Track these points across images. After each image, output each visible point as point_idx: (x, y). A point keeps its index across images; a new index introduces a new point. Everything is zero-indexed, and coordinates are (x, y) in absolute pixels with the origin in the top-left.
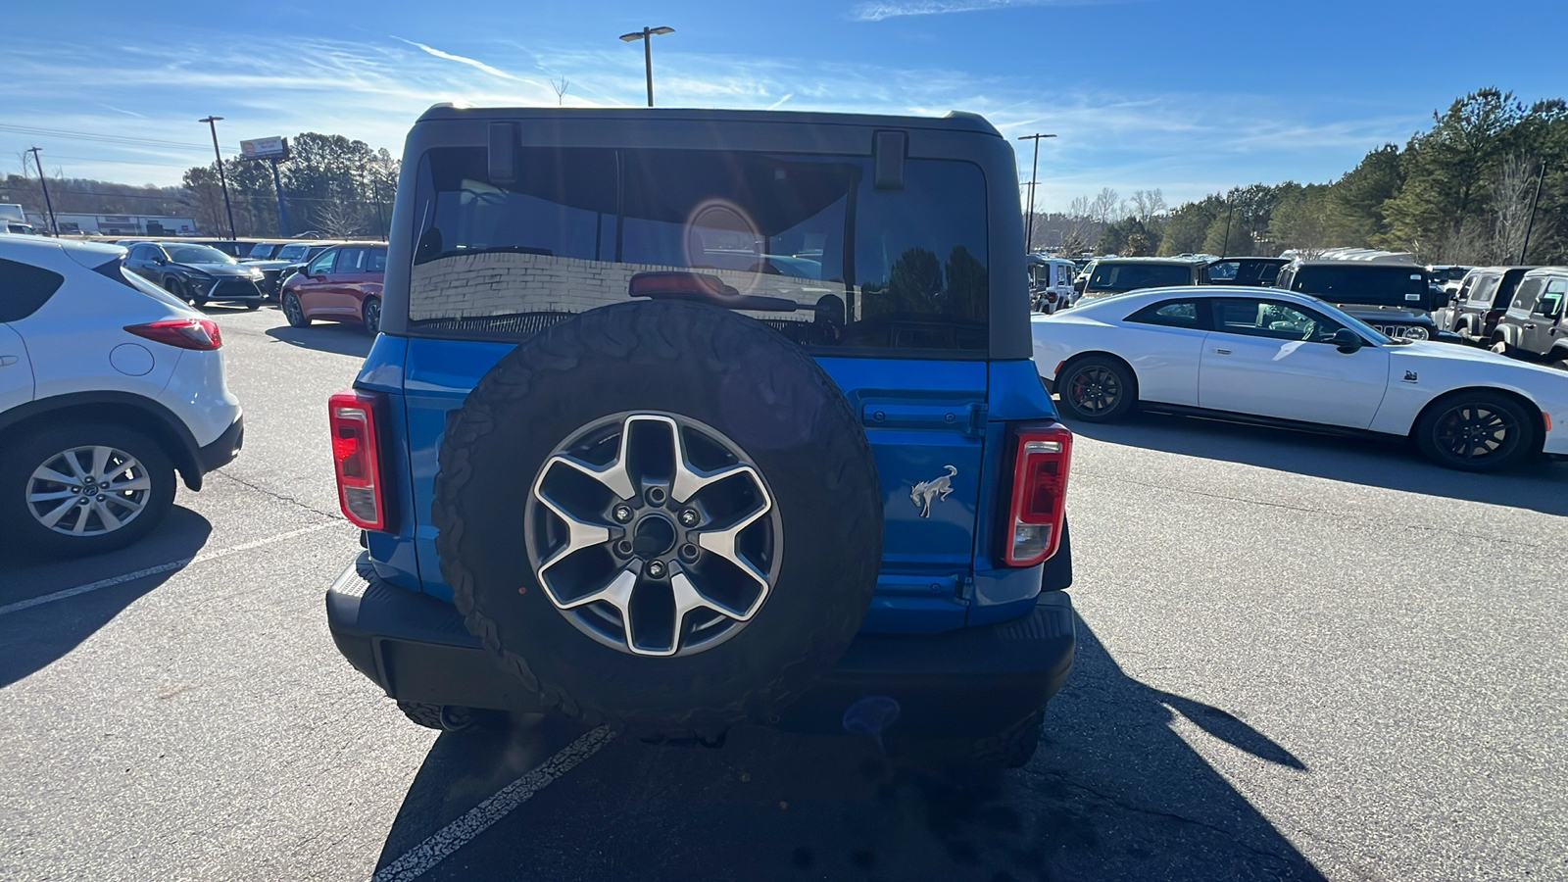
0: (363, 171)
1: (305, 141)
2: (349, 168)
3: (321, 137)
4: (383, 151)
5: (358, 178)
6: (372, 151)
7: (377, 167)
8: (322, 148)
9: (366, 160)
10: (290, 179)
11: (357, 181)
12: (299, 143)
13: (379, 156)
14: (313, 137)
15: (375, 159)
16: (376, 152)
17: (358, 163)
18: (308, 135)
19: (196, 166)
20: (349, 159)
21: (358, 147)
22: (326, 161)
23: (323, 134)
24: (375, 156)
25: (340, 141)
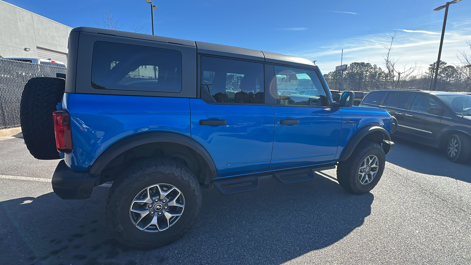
0: (367, 72)
1: (353, 65)
2: (363, 71)
3: (357, 63)
4: (375, 66)
5: (365, 74)
6: (372, 66)
7: (372, 70)
8: (357, 66)
9: (369, 68)
10: (346, 75)
11: (364, 75)
12: (351, 65)
13: (373, 67)
14: (355, 63)
15: (372, 68)
16: (373, 66)
17: (366, 70)
18: (354, 63)
19: (325, 74)
20: (364, 69)
21: (368, 65)
22: (357, 70)
23: (358, 62)
24: (372, 67)
25: (363, 64)
